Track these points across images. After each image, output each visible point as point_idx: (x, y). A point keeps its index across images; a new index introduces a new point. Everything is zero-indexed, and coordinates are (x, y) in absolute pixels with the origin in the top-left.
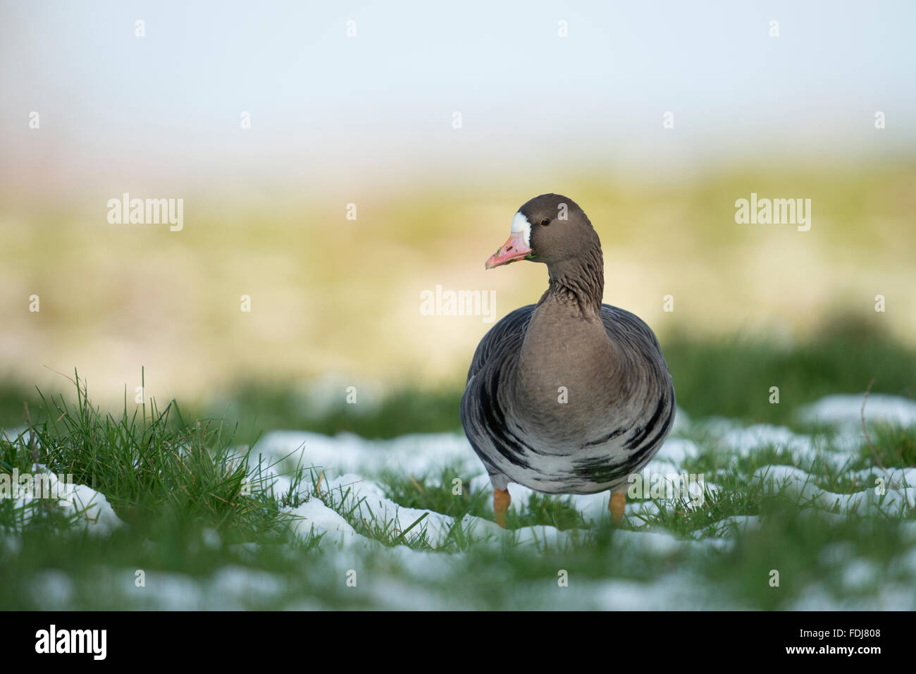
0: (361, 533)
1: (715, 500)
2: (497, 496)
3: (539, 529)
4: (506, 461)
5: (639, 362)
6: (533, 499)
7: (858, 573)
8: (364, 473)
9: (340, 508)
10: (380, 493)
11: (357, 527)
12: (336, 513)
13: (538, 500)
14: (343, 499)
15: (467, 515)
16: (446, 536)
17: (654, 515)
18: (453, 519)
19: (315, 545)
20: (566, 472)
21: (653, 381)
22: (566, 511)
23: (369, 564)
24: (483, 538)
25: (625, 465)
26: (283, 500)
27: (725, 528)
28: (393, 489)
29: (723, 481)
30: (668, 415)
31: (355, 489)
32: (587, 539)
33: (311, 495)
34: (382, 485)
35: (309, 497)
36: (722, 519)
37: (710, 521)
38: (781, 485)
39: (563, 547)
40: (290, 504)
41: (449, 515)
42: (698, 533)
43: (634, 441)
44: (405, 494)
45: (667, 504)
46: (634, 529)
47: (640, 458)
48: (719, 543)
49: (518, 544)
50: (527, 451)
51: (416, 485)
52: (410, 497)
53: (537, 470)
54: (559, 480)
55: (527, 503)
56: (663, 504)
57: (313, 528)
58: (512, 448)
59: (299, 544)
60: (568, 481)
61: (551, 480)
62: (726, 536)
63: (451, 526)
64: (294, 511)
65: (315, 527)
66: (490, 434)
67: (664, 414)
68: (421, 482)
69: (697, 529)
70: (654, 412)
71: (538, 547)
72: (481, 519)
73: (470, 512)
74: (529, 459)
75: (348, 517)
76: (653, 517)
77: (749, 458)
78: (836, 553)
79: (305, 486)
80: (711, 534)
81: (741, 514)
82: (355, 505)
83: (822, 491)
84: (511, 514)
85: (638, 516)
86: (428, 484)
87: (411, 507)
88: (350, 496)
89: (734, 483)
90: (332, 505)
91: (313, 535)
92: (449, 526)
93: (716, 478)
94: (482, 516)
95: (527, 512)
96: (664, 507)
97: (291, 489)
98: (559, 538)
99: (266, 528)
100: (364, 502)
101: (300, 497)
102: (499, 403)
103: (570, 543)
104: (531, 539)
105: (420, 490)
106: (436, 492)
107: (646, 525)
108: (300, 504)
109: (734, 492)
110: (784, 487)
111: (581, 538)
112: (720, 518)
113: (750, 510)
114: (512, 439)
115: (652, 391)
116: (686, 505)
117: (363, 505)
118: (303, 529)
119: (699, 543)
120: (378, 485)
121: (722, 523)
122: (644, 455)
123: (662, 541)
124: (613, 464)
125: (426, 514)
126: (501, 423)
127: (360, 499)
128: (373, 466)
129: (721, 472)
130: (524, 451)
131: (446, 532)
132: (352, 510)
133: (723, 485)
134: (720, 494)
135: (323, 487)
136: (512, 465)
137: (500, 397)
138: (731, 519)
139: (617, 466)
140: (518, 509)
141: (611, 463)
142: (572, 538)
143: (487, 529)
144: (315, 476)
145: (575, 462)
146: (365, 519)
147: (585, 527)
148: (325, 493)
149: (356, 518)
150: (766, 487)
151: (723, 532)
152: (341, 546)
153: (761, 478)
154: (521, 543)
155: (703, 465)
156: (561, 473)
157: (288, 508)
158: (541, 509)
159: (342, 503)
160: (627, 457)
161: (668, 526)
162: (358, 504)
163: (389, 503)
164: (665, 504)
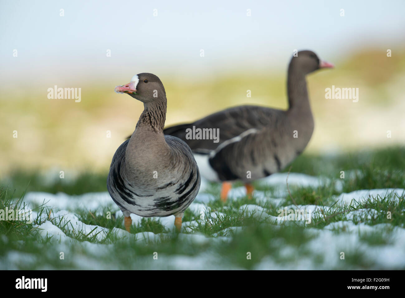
0: (68, 236)
1: (222, 220)
2: (126, 220)
3: (146, 233)
4: (126, 203)
5: (181, 156)
6: (143, 220)
7: (287, 251)
8: (69, 210)
9: (59, 225)
10: (76, 218)
11: (67, 233)
12: (57, 227)
13: (145, 221)
14: (61, 221)
15: (115, 227)
16: (106, 237)
17: (196, 227)
18: (108, 230)
19: (49, 241)
20: (152, 206)
21: (187, 164)
22: (157, 225)
23: (73, 250)
24: (121, 238)
25: (177, 202)
26: (34, 222)
27: (227, 232)
28: (82, 216)
29: (226, 211)
30: (196, 180)
31: (66, 217)
32: (167, 237)
33: (46, 220)
34: (77, 215)
35: (45, 220)
36: (226, 228)
37: (221, 229)
38: (252, 213)
39: (157, 241)
40: (37, 223)
41: (107, 228)
42: (215, 235)
43: (180, 190)
44: (87, 219)
45: (202, 222)
46: (188, 233)
47: (184, 200)
48: (225, 239)
49: (137, 240)
50: (135, 196)
51: (92, 215)
52: (89, 220)
53: (139, 205)
54: (149, 210)
55: (140, 222)
56: (200, 222)
57: (47, 234)
58: (128, 196)
59: (41, 241)
60: (153, 210)
61: (146, 210)
62: (227, 235)
63: (108, 233)
64: (40, 227)
65: (48, 234)
66: (118, 191)
67: (194, 180)
68: (94, 213)
69: (215, 233)
70: (189, 178)
71: (146, 241)
72: (121, 229)
73: (116, 226)
74: (135, 200)
75: (63, 229)
76: (196, 228)
77: (237, 202)
78: (276, 243)
79: (44, 216)
80: (221, 235)
81: (234, 226)
82: (66, 223)
83: (270, 215)
84: (133, 227)
85: (189, 227)
86: (97, 214)
87: (90, 225)
88: (63, 220)
89: (231, 213)
90: (56, 224)
91: (47, 237)
92: (107, 233)
93: (223, 210)
94: (120, 228)
95: (140, 226)
96: (200, 223)
97: (38, 217)
98: (155, 237)
99: (27, 234)
100: (69, 222)
101: (42, 220)
102: (121, 176)
103: (160, 240)
104: (142, 238)
105: (94, 217)
106: (100, 218)
107: (193, 231)
108: (42, 224)
109: (231, 217)
110: (253, 214)
111: (164, 237)
112: (225, 228)
113: (238, 224)
114: (128, 191)
115: (187, 168)
116: (210, 222)
117: (69, 223)
118: (43, 234)
119: (216, 239)
120: (75, 215)
121: (226, 230)
122: (186, 198)
123: (200, 238)
124: (172, 201)
125: (96, 227)
126: (122, 185)
127: (68, 221)
128: (73, 207)
129: (225, 208)
130: (133, 197)
131: (106, 235)
132: (64, 226)
133: (226, 213)
134: (225, 217)
135: (52, 216)
136: (128, 204)
137: (121, 174)
138: (230, 228)
139: (174, 202)
140: (137, 225)
141: (170, 201)
142: (160, 237)
143: (123, 233)
144: (48, 212)
145: (155, 200)
146: (70, 230)
147: (166, 232)
148: (52, 219)
149: (66, 229)
150: (245, 214)
151: (226, 234)
152: (60, 242)
153: (243, 210)
154: (139, 239)
155: (217, 204)
156: (149, 206)
157: (37, 226)
158: (146, 225)
159: (60, 223)
160: (178, 198)
161: (202, 231)
162: (67, 223)
163: (80, 223)
164: (201, 222)
